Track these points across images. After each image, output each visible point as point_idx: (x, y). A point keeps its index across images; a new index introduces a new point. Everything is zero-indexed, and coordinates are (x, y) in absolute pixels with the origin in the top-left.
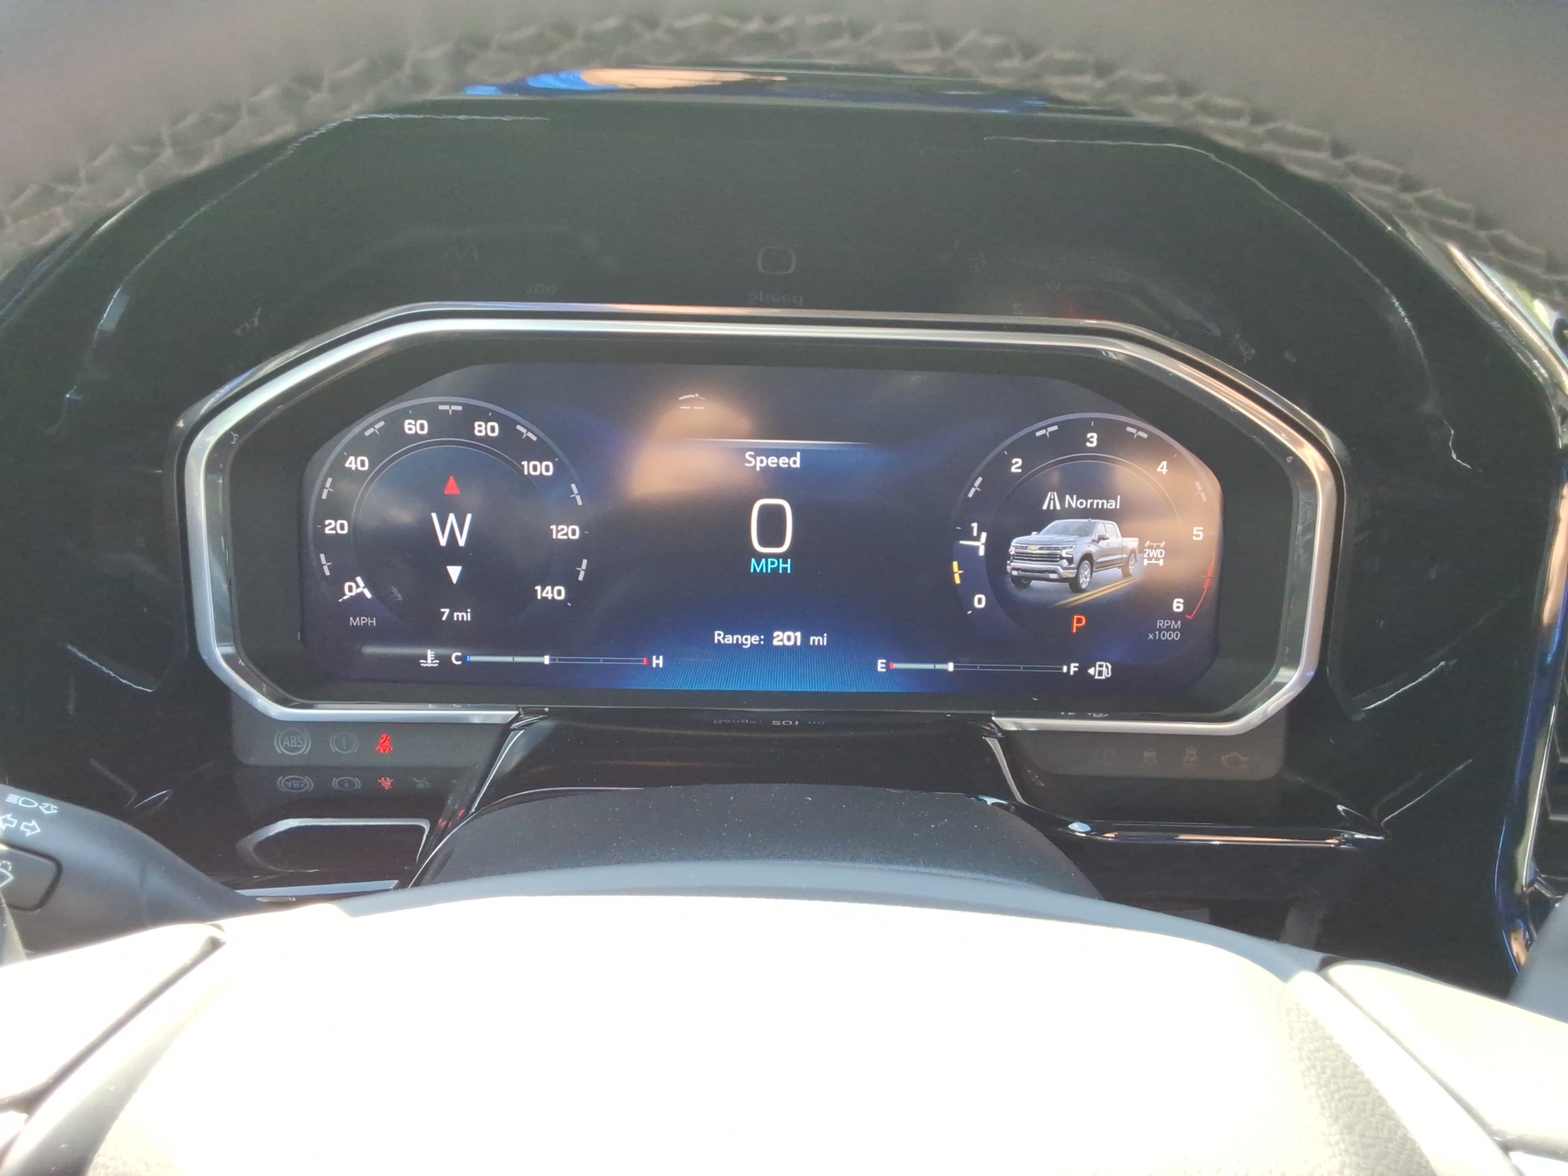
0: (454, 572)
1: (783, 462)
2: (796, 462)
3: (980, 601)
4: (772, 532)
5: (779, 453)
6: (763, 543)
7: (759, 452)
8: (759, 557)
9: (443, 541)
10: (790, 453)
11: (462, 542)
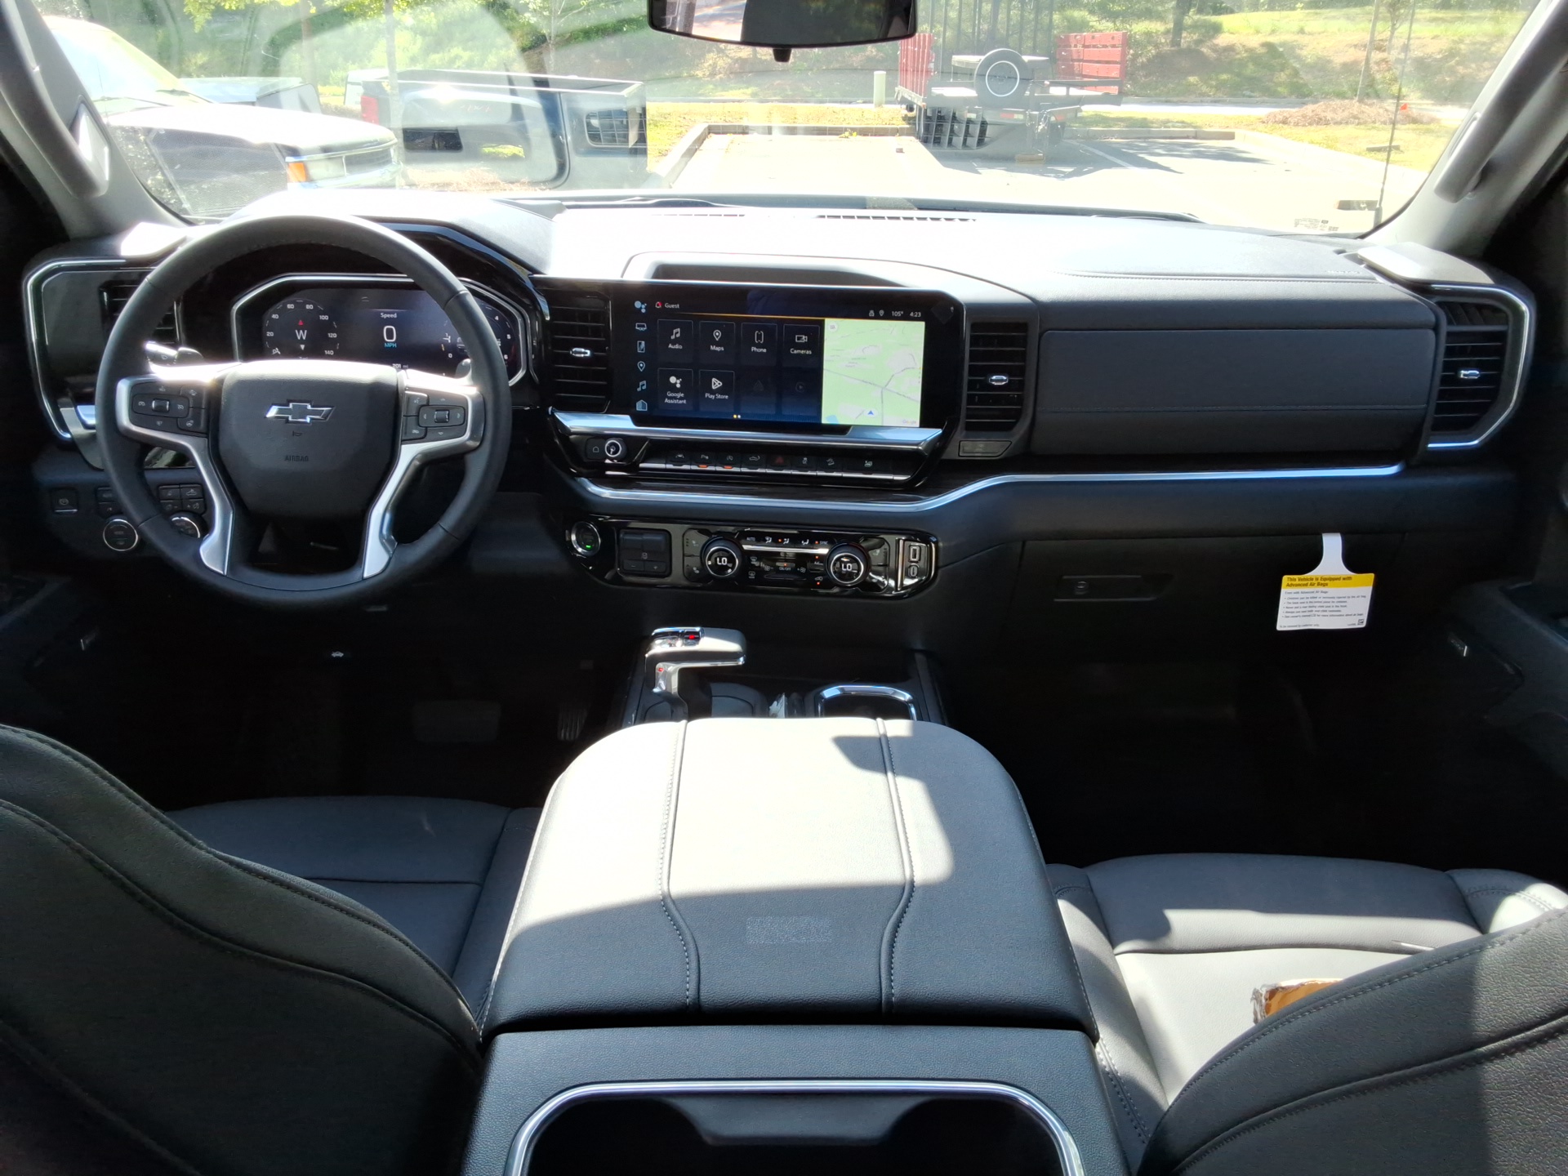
0: (303, 347)
1: (392, 316)
2: (395, 316)
3: (450, 356)
4: (390, 336)
5: (390, 313)
6: (388, 338)
7: (385, 313)
8: (387, 342)
9: (299, 338)
10: (393, 313)
11: (304, 338)
